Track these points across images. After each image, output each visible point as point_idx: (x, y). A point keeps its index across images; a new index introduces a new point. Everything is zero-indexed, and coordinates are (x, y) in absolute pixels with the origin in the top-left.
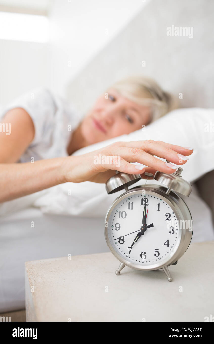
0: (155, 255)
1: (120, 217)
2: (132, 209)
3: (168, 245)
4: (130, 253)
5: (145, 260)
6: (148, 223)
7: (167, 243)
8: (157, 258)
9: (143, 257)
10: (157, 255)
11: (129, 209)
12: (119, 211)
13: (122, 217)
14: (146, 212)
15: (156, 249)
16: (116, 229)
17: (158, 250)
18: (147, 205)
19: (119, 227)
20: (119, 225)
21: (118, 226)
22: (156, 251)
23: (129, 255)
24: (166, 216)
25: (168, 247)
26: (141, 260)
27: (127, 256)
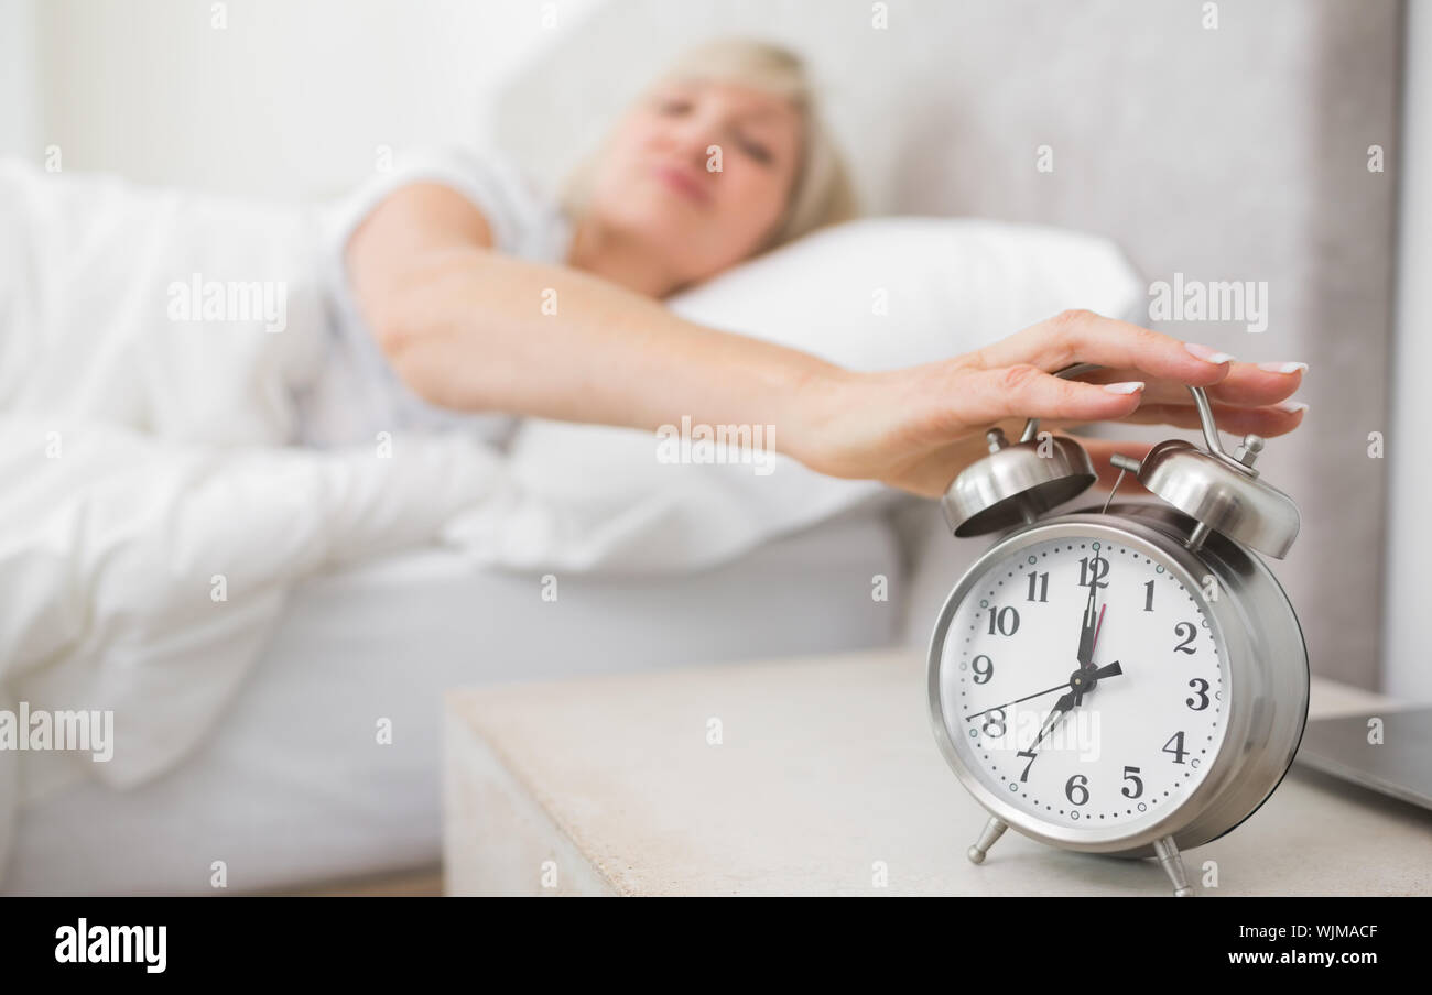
0: (1126, 792)
1: (992, 632)
2: (1043, 599)
3: (1180, 753)
4: (1024, 778)
5: (1083, 810)
6: (1102, 660)
7: (1174, 746)
8: (1132, 804)
9: (1077, 795)
10: (1133, 792)
11: (1031, 598)
12: (991, 606)
13: (1002, 630)
14: (1094, 613)
15: (1128, 769)
16: (976, 679)
17: (1137, 770)
18: (1103, 586)
19: (990, 671)
20: (989, 661)
21: (982, 666)
22: (1129, 774)
23: (1021, 785)
24: (1180, 632)
25: (1179, 760)
26: (1068, 807)
27: (1013, 787)
